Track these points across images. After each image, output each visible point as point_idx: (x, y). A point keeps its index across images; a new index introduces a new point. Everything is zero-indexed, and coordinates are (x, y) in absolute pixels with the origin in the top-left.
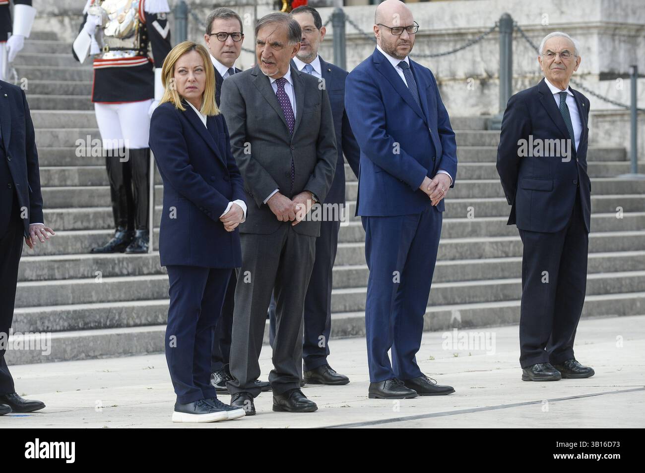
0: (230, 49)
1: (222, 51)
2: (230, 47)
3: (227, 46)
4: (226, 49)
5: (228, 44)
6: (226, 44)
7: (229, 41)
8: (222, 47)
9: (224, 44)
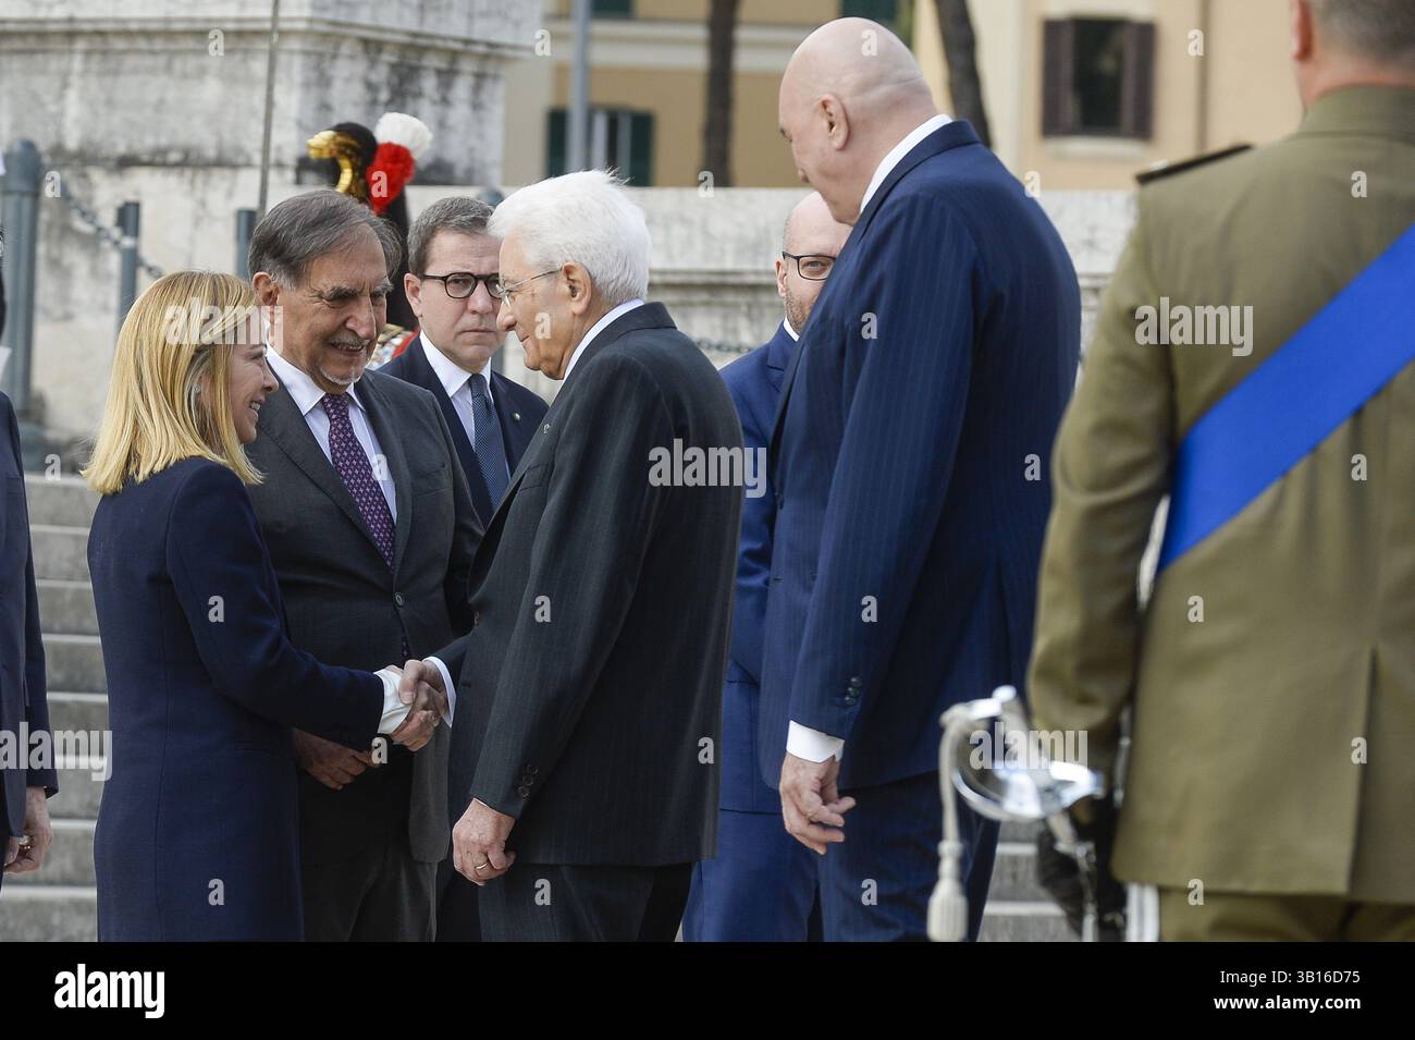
0: (481, 324)
1: (460, 327)
2: (482, 315)
3: (474, 312)
4: (469, 320)
5: (475, 308)
6: (471, 306)
7: (480, 298)
8: (461, 315)
9: (465, 309)
